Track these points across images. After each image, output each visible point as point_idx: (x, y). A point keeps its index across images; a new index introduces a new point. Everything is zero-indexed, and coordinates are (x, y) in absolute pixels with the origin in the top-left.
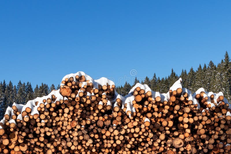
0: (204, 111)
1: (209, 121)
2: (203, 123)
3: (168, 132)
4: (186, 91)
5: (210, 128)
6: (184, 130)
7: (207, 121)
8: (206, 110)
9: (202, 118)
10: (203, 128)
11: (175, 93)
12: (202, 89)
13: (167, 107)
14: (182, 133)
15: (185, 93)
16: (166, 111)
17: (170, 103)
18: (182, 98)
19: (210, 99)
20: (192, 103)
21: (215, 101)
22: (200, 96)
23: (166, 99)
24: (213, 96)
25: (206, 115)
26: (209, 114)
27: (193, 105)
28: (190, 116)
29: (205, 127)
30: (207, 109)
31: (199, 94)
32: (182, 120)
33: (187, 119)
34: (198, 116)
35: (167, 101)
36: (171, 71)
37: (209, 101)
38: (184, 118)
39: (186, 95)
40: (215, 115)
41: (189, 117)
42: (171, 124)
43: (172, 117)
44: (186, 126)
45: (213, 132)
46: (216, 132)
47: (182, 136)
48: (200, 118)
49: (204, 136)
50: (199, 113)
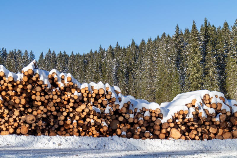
0: (55, 91)
1: (59, 99)
2: (54, 101)
3: (22, 109)
4: (37, 71)
5: (61, 106)
6: (38, 107)
7: (57, 99)
8: (56, 90)
9: (53, 97)
10: (54, 106)
11: (26, 74)
12: (54, 70)
13: (21, 86)
14: (36, 110)
15: (36, 74)
16: (18, 90)
17: (23, 82)
18: (34, 78)
19: (61, 80)
20: (42, 83)
21: (66, 81)
22: (52, 76)
23: (18, 79)
24: (63, 77)
25: (56, 94)
26: (59, 93)
27: (44, 85)
28: (42, 94)
29: (56, 105)
30: (58, 88)
31: (51, 74)
32: (35, 98)
33: (39, 97)
34: (49, 95)
35: (20, 81)
36: (132, 40)
37: (60, 81)
38: (36, 96)
39: (37, 76)
40: (66, 94)
41: (41, 96)
42: (23, 101)
43: (24, 95)
44: (39, 104)
45: (64, 109)
46: (67, 109)
47: (35, 113)
48: (51, 96)
49: (55, 113)
50: (50, 92)
